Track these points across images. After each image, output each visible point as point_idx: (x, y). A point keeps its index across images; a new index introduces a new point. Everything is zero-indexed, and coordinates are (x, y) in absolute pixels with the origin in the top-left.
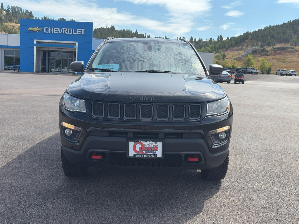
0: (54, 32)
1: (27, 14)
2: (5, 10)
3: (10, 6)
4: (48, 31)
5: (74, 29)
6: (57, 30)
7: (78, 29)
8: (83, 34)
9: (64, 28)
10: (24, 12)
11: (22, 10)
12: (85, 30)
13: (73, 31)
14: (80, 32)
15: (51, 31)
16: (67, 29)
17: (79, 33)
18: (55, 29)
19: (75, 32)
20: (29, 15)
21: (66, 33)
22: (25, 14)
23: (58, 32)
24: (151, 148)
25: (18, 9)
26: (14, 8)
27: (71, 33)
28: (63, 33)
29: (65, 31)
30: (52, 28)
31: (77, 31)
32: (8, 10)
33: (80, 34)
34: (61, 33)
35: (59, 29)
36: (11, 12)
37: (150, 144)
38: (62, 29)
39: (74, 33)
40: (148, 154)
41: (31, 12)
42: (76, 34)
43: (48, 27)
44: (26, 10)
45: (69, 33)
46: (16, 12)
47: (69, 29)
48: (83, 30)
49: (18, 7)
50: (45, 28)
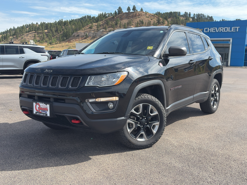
0: (213, 31)
1: (209, 19)
2: (192, 18)
3: (196, 14)
4: (207, 31)
5: (229, 28)
6: (215, 30)
7: (233, 27)
8: (237, 31)
9: (221, 27)
10: (206, 17)
11: (205, 16)
12: (239, 27)
13: (228, 29)
14: (235, 29)
15: (210, 31)
16: (223, 28)
17: (233, 30)
18: (214, 29)
19: (231, 29)
20: (210, 19)
21: (223, 31)
22: (207, 19)
23: (216, 31)
24: (44, 108)
25: (202, 16)
26: (198, 15)
27: (227, 31)
28: (220, 31)
29: (222, 30)
30: (211, 28)
31: (233, 29)
32: (194, 17)
33: (235, 31)
34: (218, 31)
35: (216, 28)
36: (196, 18)
37: (43, 106)
38: (219, 28)
39: (229, 31)
40: (43, 113)
41: (212, 17)
42: (231, 31)
43: (208, 27)
44: (208, 16)
45: (225, 31)
46: (199, 19)
47: (225, 28)
48: (238, 28)
49: (202, 14)
50: (205, 29)
